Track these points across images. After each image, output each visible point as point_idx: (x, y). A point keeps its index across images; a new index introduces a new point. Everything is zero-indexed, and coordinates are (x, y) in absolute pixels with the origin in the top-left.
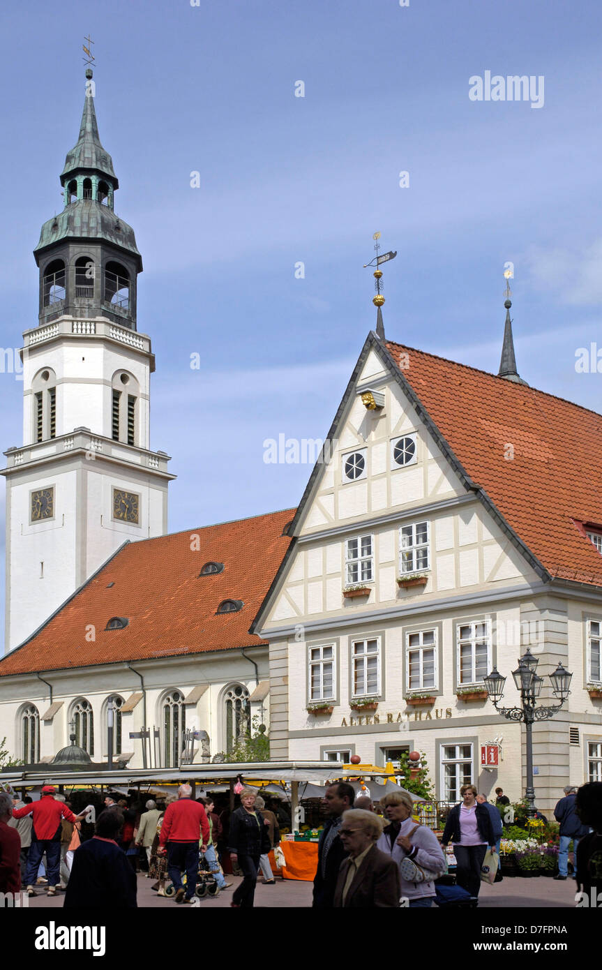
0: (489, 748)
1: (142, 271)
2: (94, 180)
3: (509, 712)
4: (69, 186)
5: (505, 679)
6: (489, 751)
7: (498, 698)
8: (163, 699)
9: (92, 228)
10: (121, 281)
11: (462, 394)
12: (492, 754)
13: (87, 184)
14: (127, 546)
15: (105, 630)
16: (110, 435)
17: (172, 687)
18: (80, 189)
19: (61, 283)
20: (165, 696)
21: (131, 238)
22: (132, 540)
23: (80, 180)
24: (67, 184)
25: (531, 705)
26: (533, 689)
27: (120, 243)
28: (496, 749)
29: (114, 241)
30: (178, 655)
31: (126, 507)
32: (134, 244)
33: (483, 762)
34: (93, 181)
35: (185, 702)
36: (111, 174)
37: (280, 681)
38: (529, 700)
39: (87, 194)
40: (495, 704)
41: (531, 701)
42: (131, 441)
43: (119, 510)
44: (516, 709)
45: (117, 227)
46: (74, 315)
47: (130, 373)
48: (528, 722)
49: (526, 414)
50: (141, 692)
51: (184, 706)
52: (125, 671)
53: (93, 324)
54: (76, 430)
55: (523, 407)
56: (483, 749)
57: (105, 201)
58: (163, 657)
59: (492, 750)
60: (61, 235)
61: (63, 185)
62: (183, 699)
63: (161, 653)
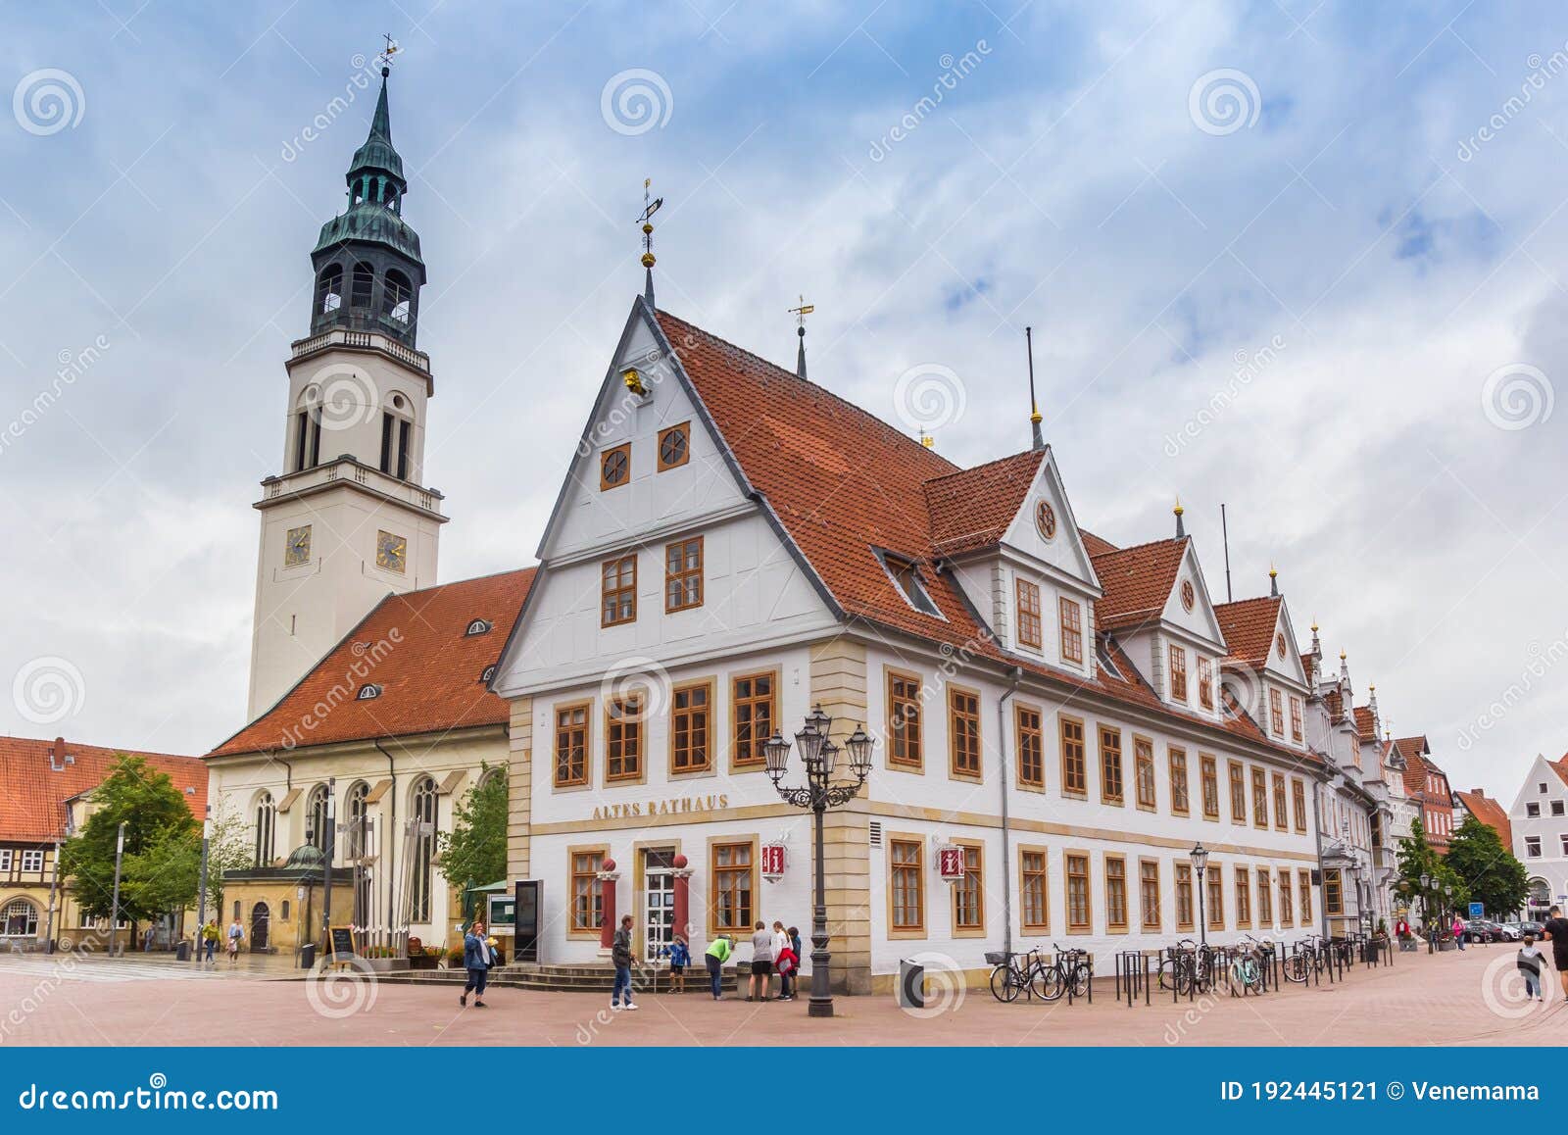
0: (772, 849)
1: (425, 283)
2: (382, 181)
3: (794, 795)
4: (354, 186)
5: (789, 746)
6: (772, 855)
7: (779, 774)
8: (415, 788)
9: (375, 231)
10: (401, 292)
11: (744, 384)
12: (776, 858)
13: (374, 185)
14: (390, 601)
15: (356, 700)
16: (377, 465)
17: (424, 773)
18: (366, 189)
19: (337, 291)
20: (417, 784)
21: (415, 245)
22: (396, 593)
23: (366, 179)
24: (353, 183)
25: (823, 785)
26: (824, 761)
27: (403, 250)
28: (780, 850)
29: (397, 247)
30: (433, 732)
31: (391, 553)
32: (418, 253)
33: (765, 869)
34: (380, 182)
35: (438, 791)
36: (399, 176)
37: (522, 757)
38: (819, 777)
39: (372, 196)
40: (776, 783)
41: (822, 778)
42: (402, 474)
43: (382, 555)
44: (803, 790)
45: (403, 234)
46: (348, 326)
47: (404, 394)
48: (819, 810)
49: (817, 417)
50: (391, 778)
51: (437, 796)
52: (373, 751)
53: (367, 336)
54: (340, 458)
55: (813, 409)
56: (765, 850)
57: (392, 205)
58: (415, 734)
59: (776, 852)
60: (341, 237)
61: (349, 185)
62: (437, 787)
63: (413, 728)
